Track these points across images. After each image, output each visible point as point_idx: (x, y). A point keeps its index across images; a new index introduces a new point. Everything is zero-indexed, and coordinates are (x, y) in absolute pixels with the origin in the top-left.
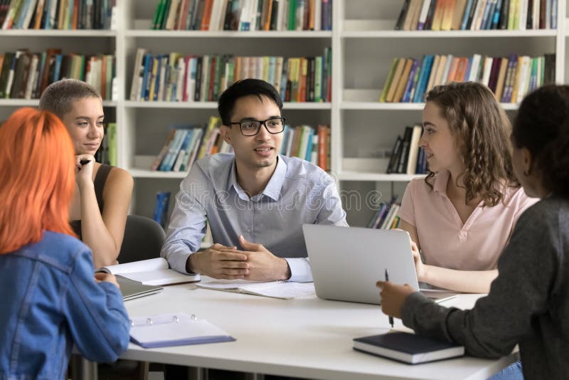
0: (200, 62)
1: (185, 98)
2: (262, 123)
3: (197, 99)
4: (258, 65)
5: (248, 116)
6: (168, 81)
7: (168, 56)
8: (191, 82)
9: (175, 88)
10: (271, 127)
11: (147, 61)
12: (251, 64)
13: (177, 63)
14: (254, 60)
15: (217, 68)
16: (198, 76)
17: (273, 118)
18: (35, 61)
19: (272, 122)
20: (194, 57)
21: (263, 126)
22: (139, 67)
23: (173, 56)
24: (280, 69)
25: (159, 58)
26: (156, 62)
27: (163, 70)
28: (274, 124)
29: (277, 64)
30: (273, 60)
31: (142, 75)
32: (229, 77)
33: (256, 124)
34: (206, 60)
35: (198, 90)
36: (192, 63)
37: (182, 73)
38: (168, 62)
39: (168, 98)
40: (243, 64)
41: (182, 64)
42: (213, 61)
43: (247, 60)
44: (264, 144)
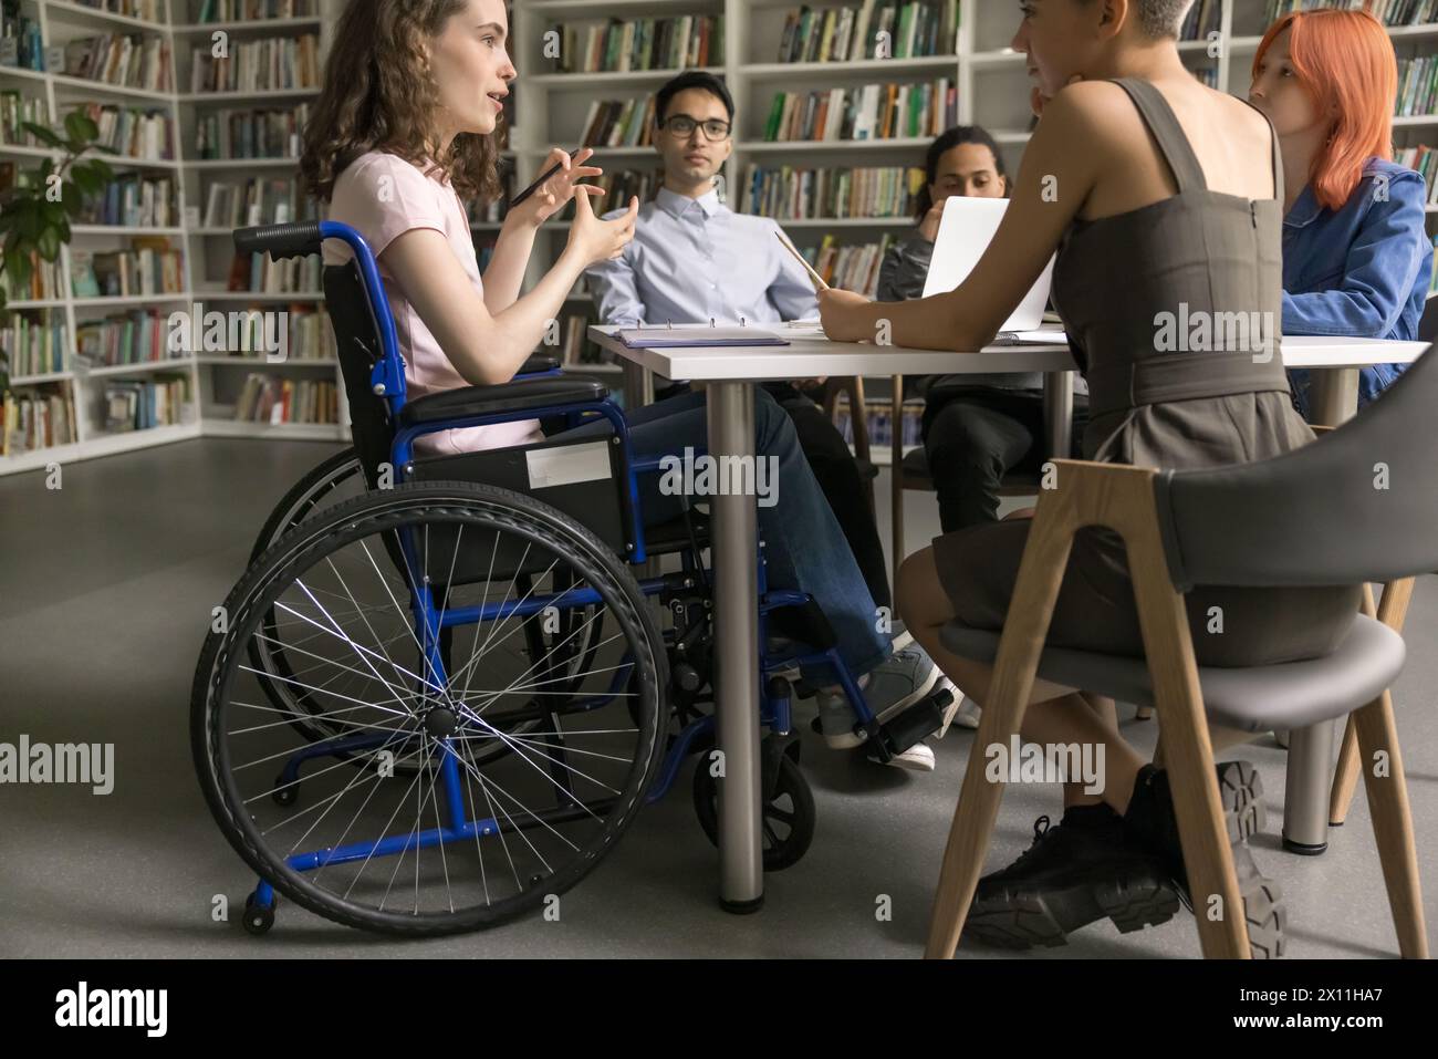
0: (813, 174)
1: (797, 215)
2: (701, 124)
3: (810, 215)
4: (875, 177)
5: (683, 112)
6: (779, 197)
7: (780, 171)
8: (804, 198)
9: (787, 205)
10: (711, 133)
11: (758, 176)
12: (868, 177)
13: (789, 177)
14: (872, 171)
15: (832, 181)
16: (811, 191)
17: (714, 120)
18: (644, 182)
19: (713, 124)
20: (807, 170)
21: (699, 129)
22: (750, 183)
23: (786, 171)
24: (900, 181)
25: (770, 172)
26: (767, 178)
27: (775, 187)
28: (714, 129)
29: (897, 176)
30: (893, 171)
31: (753, 191)
32: (845, 191)
33: (692, 124)
34: (820, 174)
35: (811, 206)
36: (805, 177)
37: (794, 188)
38: (781, 176)
39: (780, 214)
40: (859, 176)
41: (795, 178)
42: (827, 174)
43: (864, 172)
44: (697, 152)
